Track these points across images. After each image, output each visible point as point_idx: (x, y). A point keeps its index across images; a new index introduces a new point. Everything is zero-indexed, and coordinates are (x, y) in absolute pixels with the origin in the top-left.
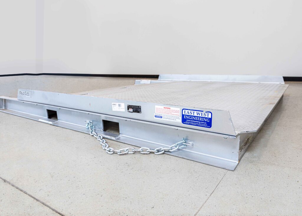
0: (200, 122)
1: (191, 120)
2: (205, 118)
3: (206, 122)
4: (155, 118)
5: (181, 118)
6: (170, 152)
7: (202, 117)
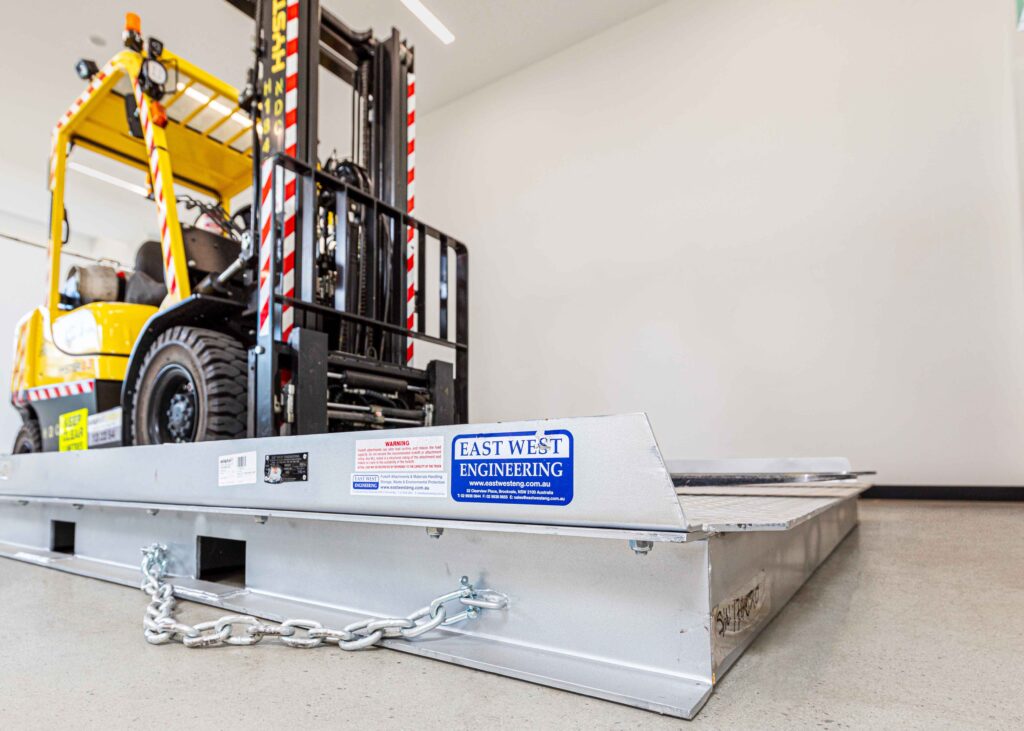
0: (522, 485)
1: (489, 479)
2: (544, 461)
3: (550, 479)
4: (353, 492)
5: (447, 477)
6: (407, 640)
7: (531, 461)
